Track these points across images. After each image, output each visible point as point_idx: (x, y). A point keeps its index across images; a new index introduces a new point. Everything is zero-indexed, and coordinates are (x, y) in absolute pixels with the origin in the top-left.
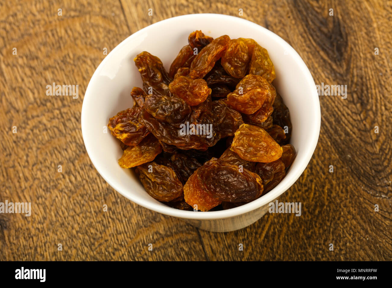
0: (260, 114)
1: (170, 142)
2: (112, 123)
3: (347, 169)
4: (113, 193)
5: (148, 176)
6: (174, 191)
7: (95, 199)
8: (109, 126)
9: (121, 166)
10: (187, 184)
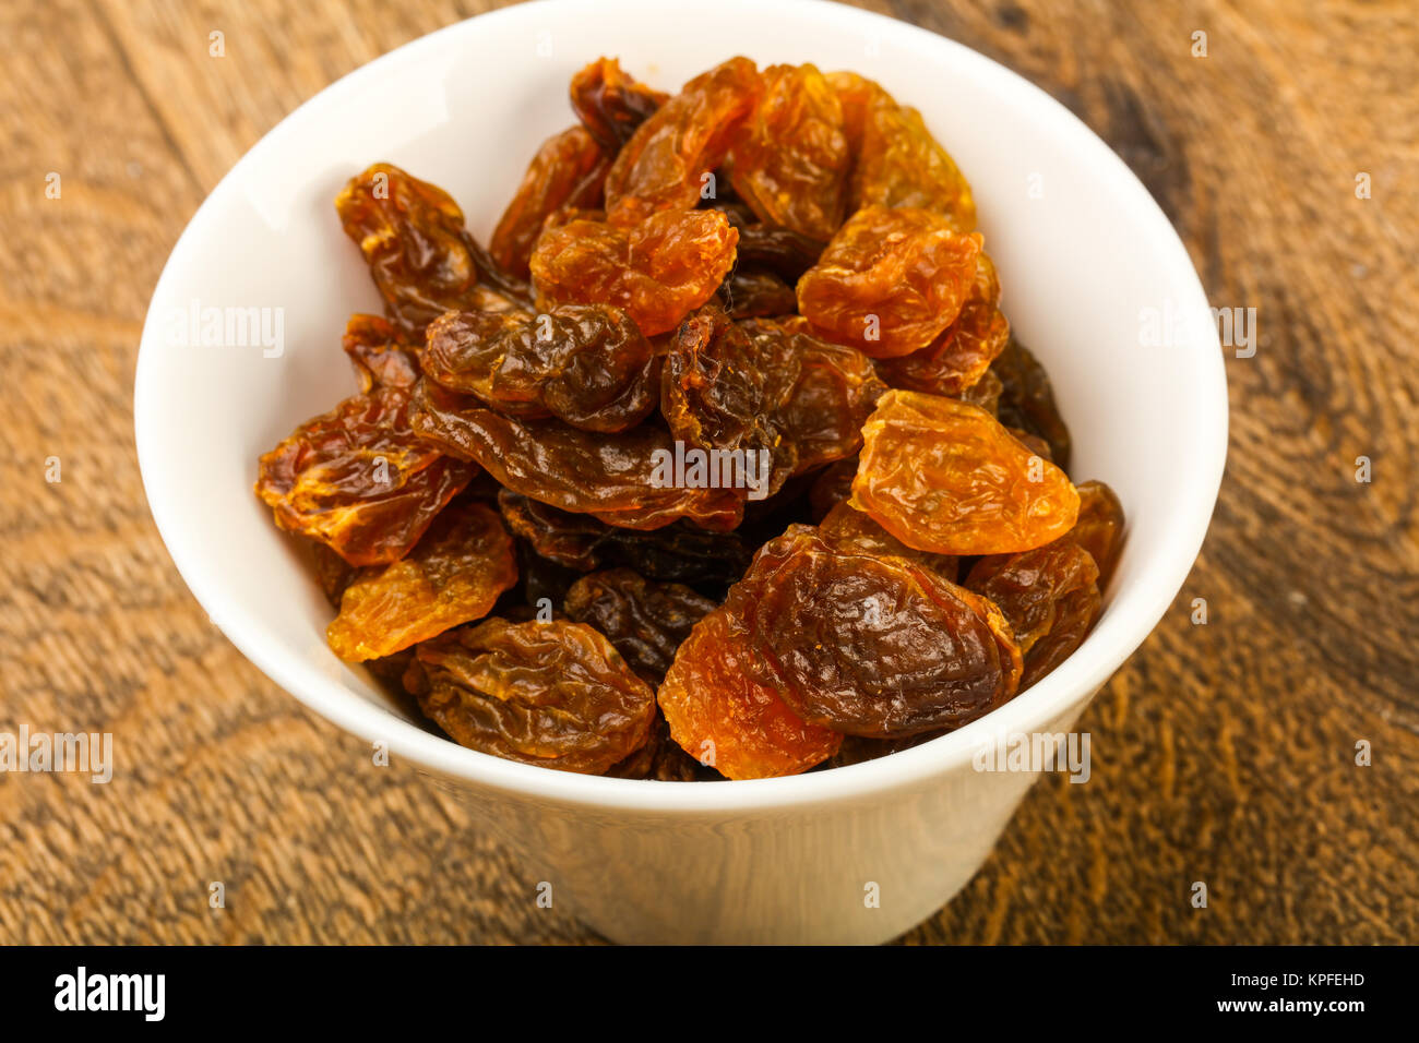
0: (953, 350)
1: (570, 499)
2: (273, 472)
3: (1303, 650)
4: (257, 877)
5: (473, 681)
6: (617, 723)
7: (180, 907)
8: (261, 486)
9: (339, 653)
10: (673, 678)
